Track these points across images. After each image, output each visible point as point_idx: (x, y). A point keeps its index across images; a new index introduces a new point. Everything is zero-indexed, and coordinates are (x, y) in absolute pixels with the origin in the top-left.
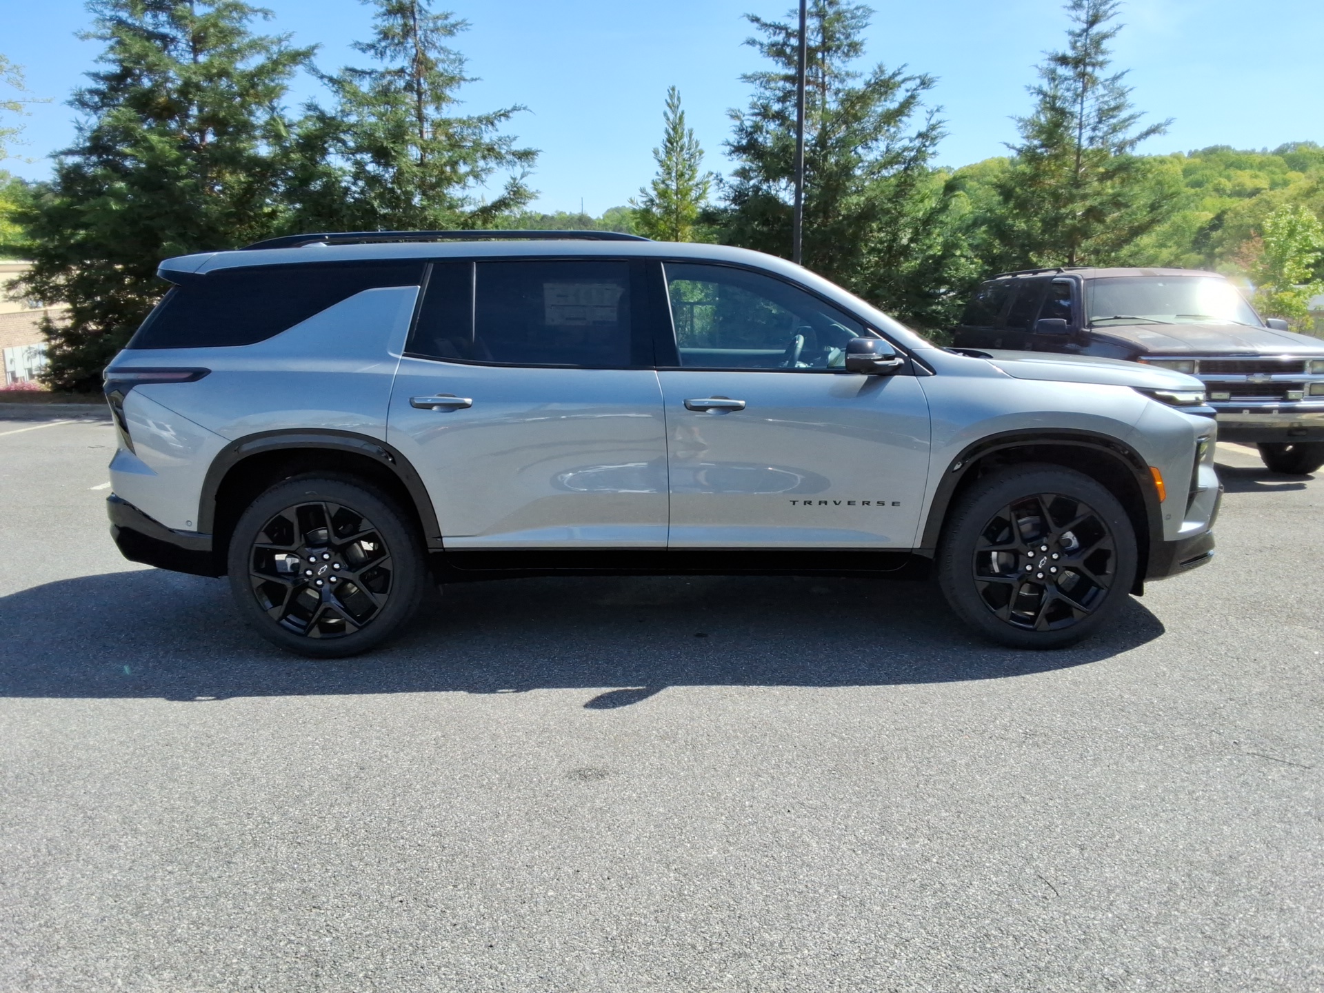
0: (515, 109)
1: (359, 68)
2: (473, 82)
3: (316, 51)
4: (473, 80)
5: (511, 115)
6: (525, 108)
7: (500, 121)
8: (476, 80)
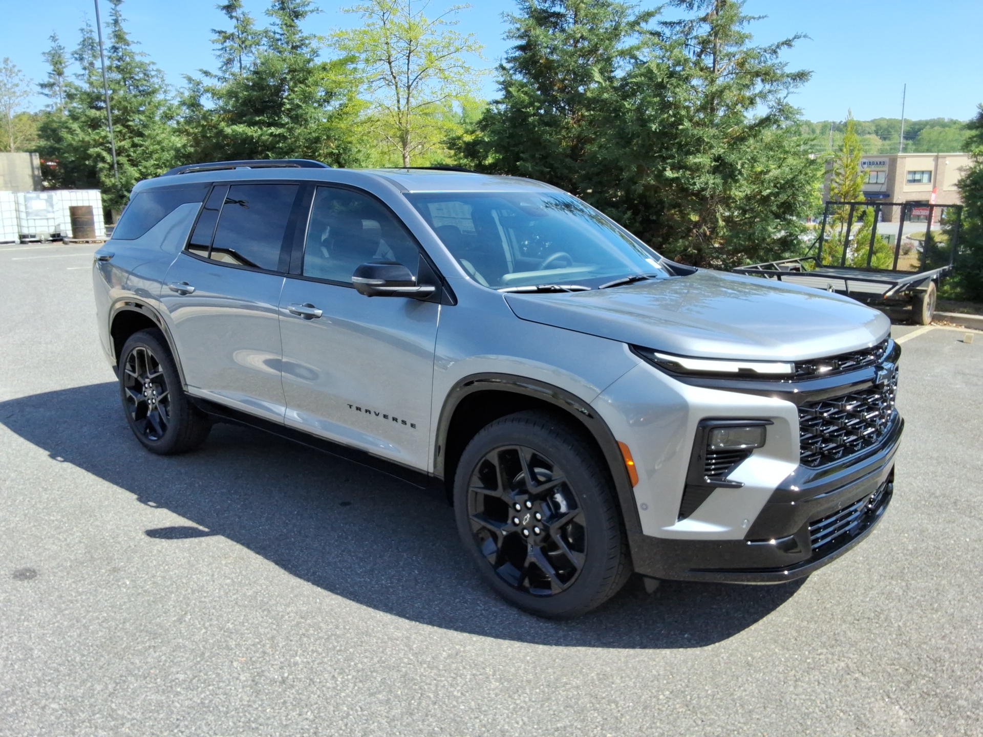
0: (797, 37)
1: (668, 21)
2: (761, 20)
3: (662, 11)
4: (760, 18)
5: (793, 43)
6: (805, 36)
7: (780, 49)
8: (763, 17)
